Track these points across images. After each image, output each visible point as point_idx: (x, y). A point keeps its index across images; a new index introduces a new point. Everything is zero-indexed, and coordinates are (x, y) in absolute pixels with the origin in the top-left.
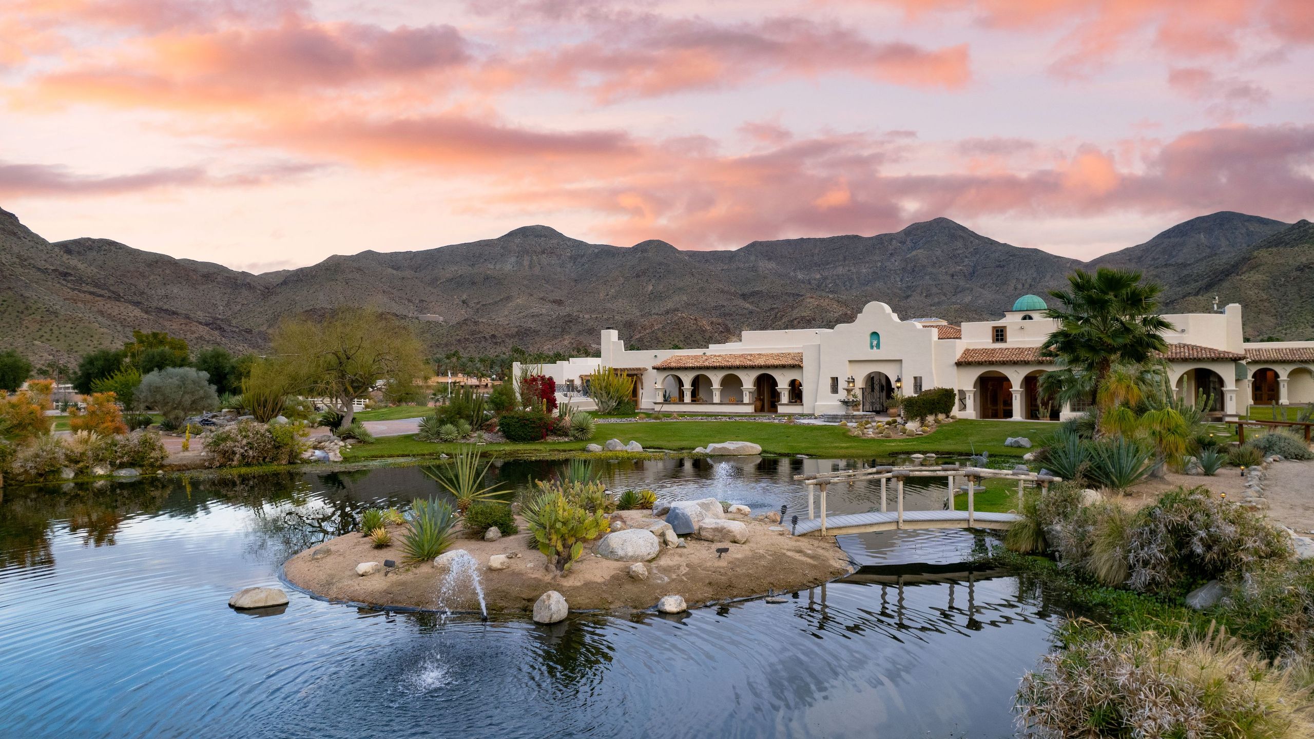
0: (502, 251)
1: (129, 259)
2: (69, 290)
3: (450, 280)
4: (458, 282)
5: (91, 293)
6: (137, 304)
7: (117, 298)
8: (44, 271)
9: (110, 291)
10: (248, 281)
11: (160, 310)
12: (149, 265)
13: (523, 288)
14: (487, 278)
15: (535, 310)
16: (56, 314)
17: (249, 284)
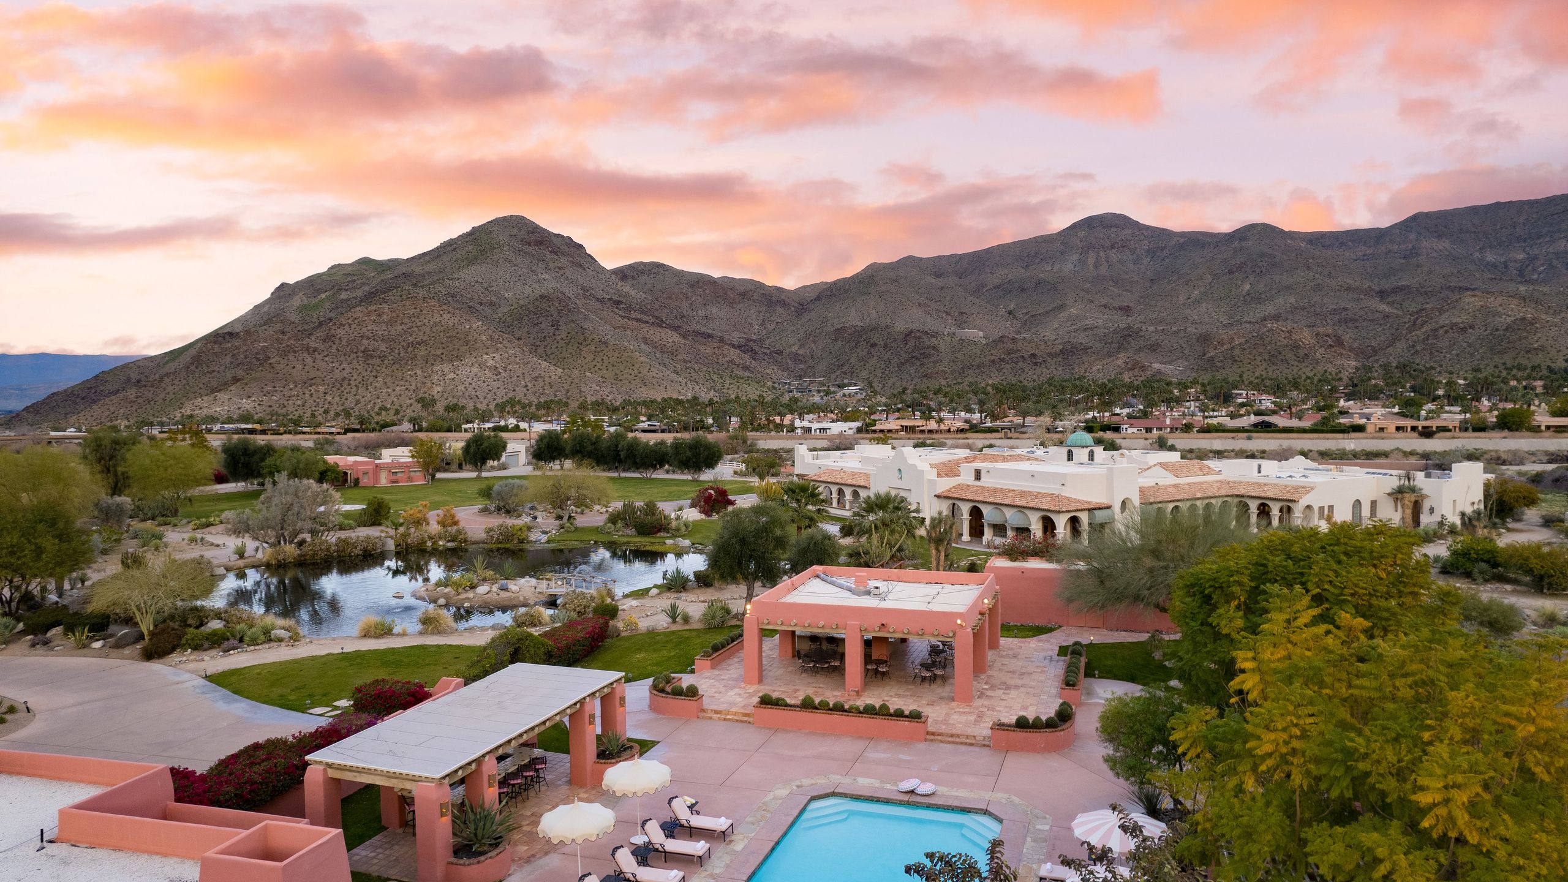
0: (1062, 247)
1: (674, 280)
2: (620, 318)
3: (997, 287)
4: (1005, 289)
5: (638, 320)
6: (675, 328)
7: (660, 323)
8: (601, 301)
9: (654, 316)
10: (783, 297)
11: (698, 333)
12: (692, 286)
13: (1082, 294)
14: (1039, 283)
15: (1090, 322)
16: (606, 344)
17: (783, 300)
